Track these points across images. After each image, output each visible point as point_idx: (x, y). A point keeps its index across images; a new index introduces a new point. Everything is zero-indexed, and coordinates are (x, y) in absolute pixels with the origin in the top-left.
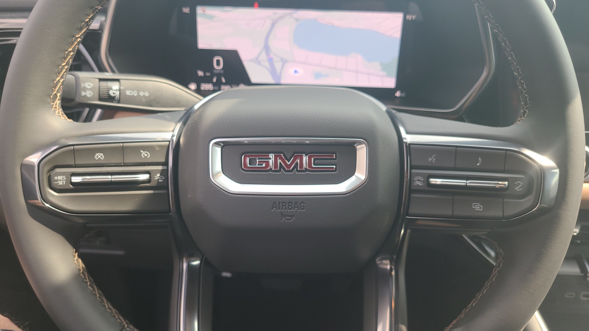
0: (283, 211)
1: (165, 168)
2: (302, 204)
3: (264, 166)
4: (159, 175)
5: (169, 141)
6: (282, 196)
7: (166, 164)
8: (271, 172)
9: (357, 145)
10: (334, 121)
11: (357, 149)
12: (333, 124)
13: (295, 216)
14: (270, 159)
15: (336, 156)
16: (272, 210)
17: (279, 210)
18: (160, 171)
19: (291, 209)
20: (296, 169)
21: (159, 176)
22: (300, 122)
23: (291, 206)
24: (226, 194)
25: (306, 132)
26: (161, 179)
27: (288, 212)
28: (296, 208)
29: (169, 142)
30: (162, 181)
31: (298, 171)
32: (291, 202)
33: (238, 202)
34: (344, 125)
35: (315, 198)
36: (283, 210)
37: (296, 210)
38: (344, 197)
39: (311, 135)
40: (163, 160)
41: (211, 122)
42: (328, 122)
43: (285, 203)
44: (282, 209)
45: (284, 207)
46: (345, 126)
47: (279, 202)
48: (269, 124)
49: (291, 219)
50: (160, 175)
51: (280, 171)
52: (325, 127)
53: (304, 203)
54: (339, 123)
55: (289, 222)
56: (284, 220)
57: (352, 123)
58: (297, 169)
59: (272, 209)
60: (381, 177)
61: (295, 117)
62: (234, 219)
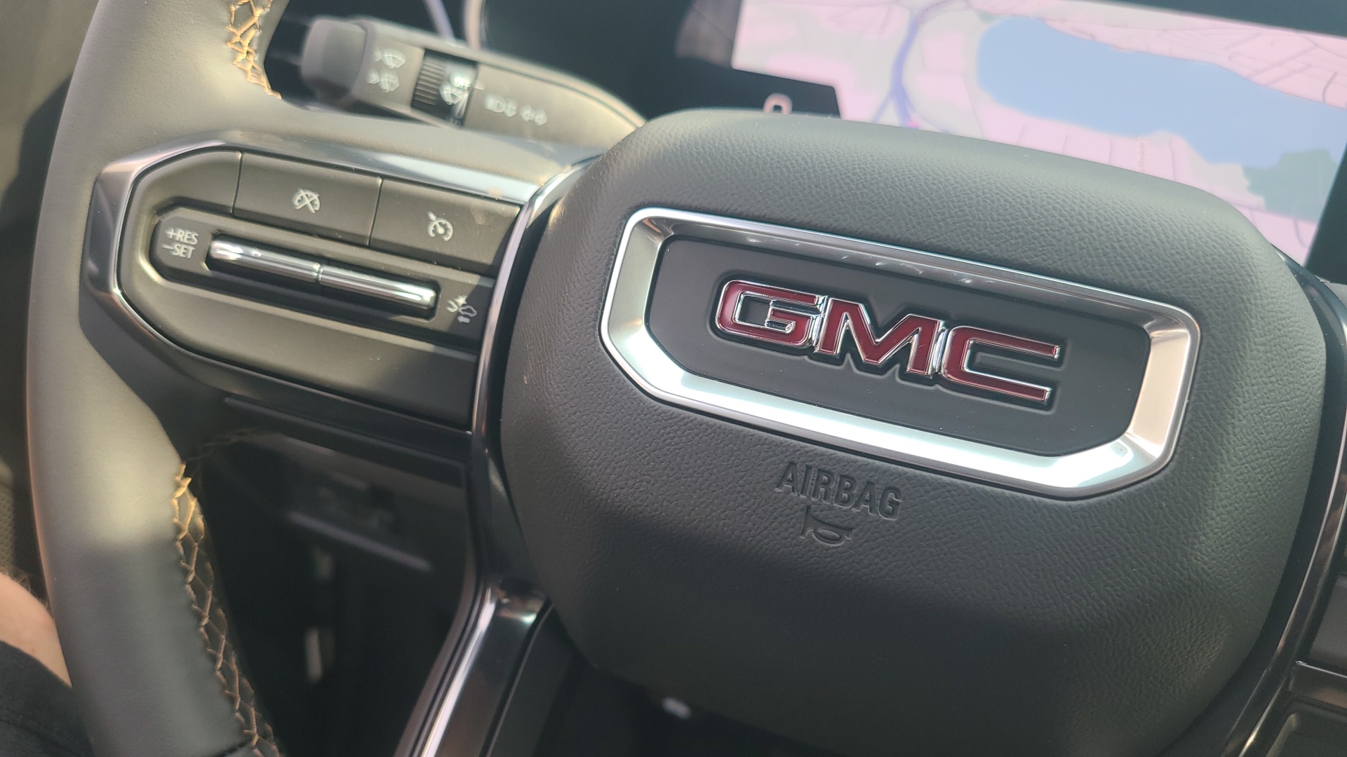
0: (814, 503)
1: (487, 283)
2: (891, 495)
3: (789, 328)
4: (462, 300)
5: (521, 207)
6: (824, 449)
7: (491, 272)
8: (806, 358)
9: (1155, 327)
10: (1086, 223)
11: (1153, 341)
12: (1078, 232)
13: (854, 531)
14: (817, 312)
15: (1062, 353)
16: (777, 490)
17: (802, 497)
18: (470, 290)
19: (845, 502)
20: (898, 366)
21: (463, 305)
22: (953, 201)
23: (847, 489)
24: (636, 394)
25: (967, 239)
26: (465, 313)
27: (831, 508)
28: (867, 502)
29: (518, 209)
30: (467, 320)
31: (904, 375)
32: (852, 479)
33: (669, 433)
34: (1119, 241)
35: (945, 485)
36: (813, 499)
37: (864, 510)
38: (1061, 508)
39: (985, 254)
40: (487, 259)
41: (651, 153)
42: (1060, 222)
43: (828, 473)
44: (814, 496)
45: (822, 490)
46: (1122, 247)
47: (809, 468)
48: (841, 188)
49: (838, 540)
50: (466, 300)
51: (839, 360)
52: (1043, 235)
53: (897, 491)
54: (1103, 233)
55: (828, 549)
56: (810, 536)
57: (1154, 242)
58: (903, 369)
59: (779, 485)
60: (1233, 469)
61: (940, 182)
62: (642, 489)
